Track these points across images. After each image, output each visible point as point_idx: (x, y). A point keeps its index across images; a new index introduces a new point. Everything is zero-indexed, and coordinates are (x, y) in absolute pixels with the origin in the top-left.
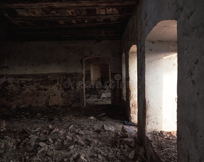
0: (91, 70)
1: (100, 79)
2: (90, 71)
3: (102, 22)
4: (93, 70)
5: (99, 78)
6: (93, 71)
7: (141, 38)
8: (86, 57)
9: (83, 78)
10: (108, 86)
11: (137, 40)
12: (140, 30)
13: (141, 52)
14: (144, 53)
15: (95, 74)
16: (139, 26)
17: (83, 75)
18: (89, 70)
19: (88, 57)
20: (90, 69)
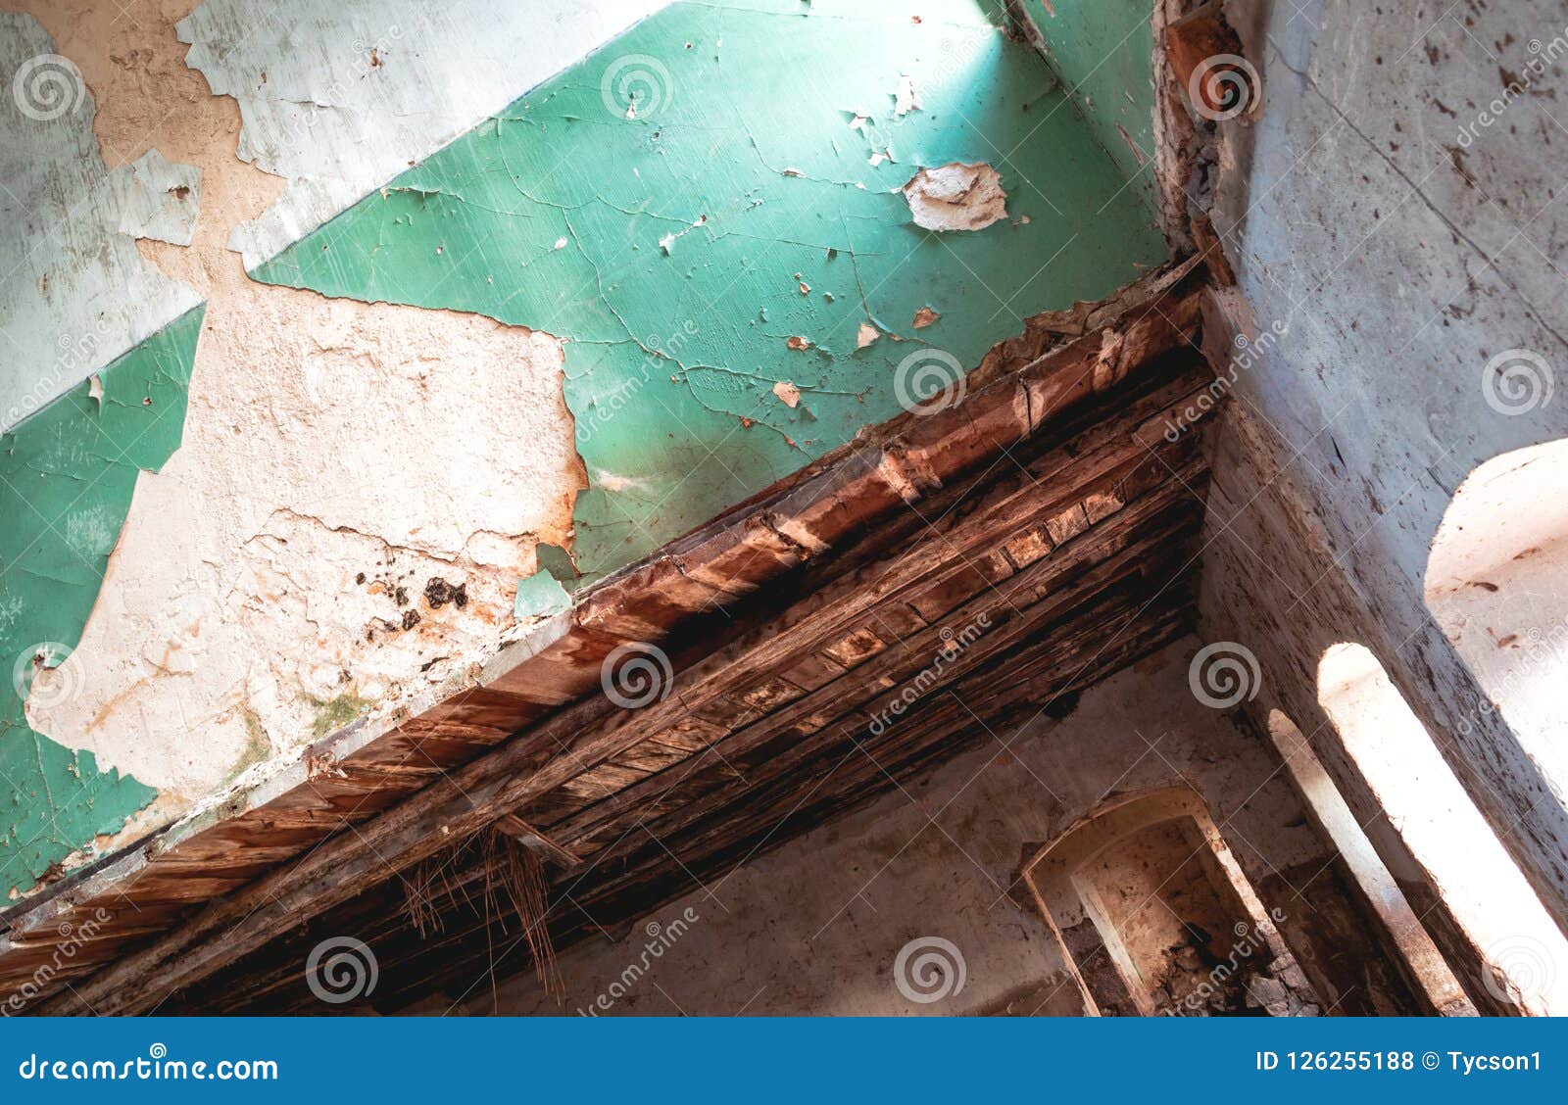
0: (1090, 912)
1: (1188, 952)
2: (1088, 922)
3: (1042, 599)
4: (1101, 907)
5: (1172, 949)
6: (1106, 915)
7: (1373, 594)
8: (1030, 850)
9: (1084, 1003)
10: (1270, 976)
11: (1345, 608)
12: (1331, 544)
13: (1436, 680)
14: (1467, 681)
15: (1130, 927)
16: (1311, 521)
17: (1072, 983)
18: (1079, 920)
19: (1043, 844)
20: (1082, 910)
